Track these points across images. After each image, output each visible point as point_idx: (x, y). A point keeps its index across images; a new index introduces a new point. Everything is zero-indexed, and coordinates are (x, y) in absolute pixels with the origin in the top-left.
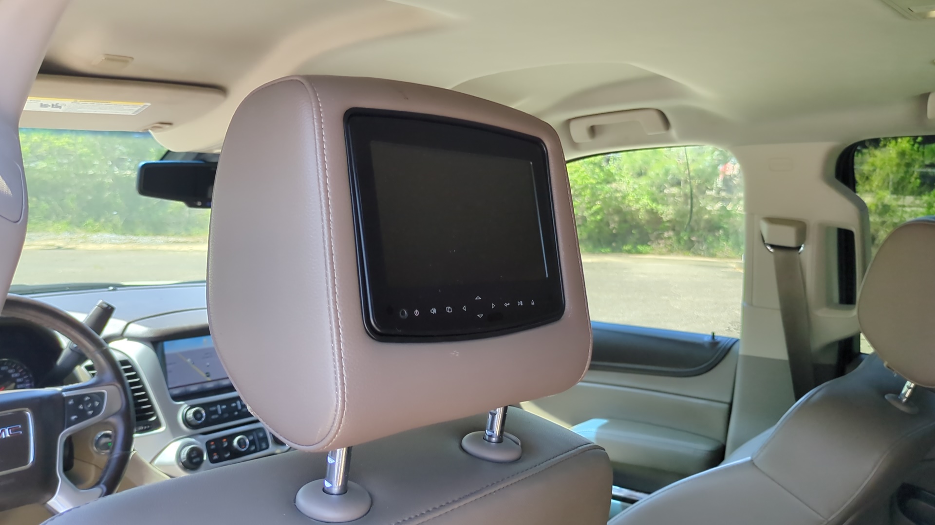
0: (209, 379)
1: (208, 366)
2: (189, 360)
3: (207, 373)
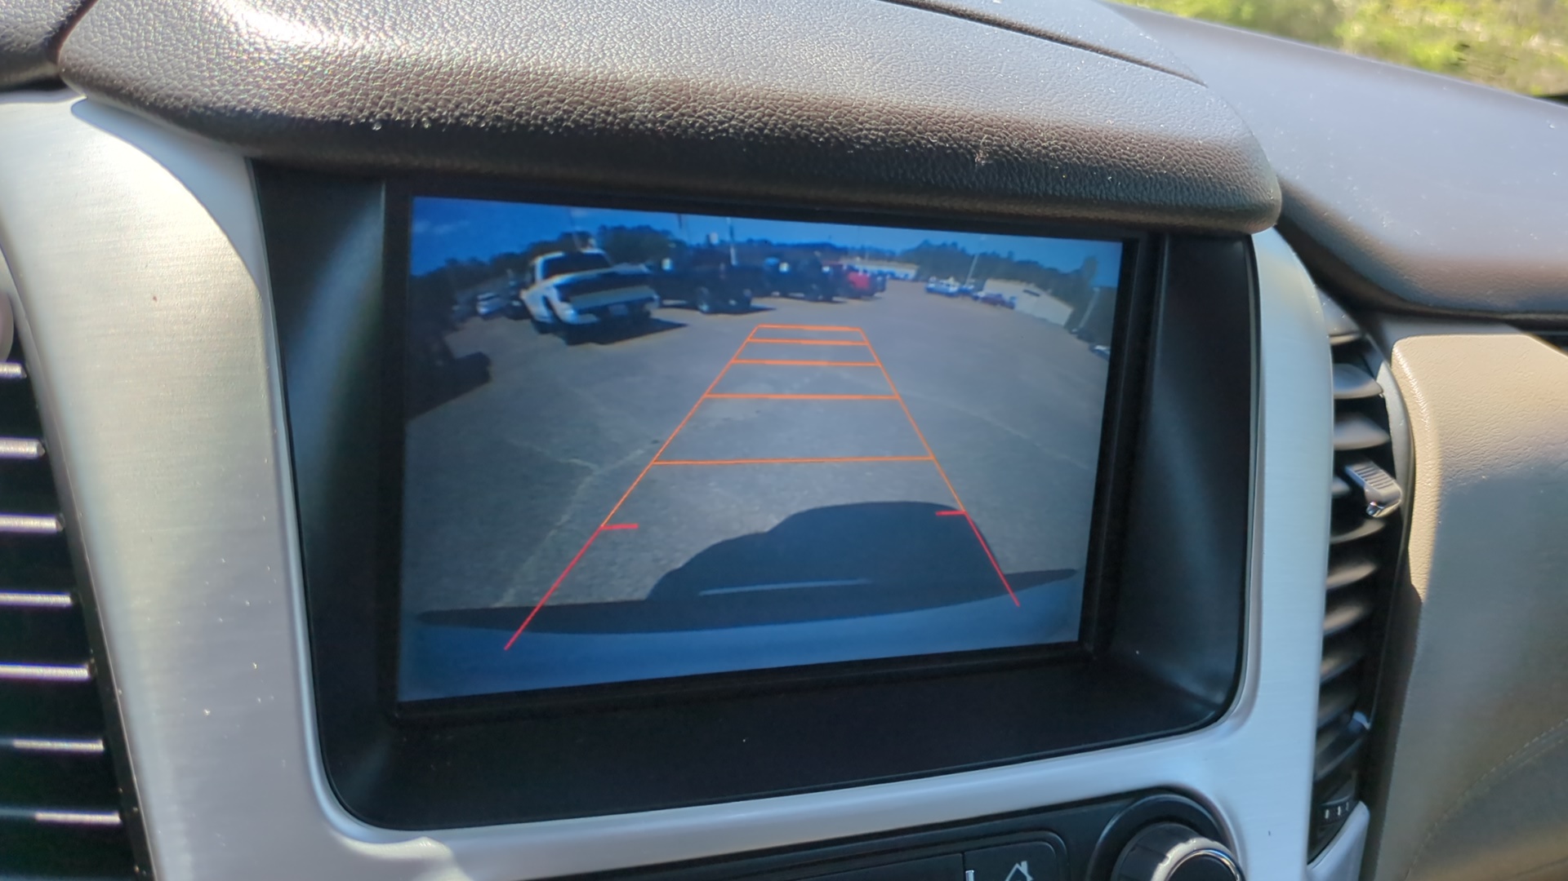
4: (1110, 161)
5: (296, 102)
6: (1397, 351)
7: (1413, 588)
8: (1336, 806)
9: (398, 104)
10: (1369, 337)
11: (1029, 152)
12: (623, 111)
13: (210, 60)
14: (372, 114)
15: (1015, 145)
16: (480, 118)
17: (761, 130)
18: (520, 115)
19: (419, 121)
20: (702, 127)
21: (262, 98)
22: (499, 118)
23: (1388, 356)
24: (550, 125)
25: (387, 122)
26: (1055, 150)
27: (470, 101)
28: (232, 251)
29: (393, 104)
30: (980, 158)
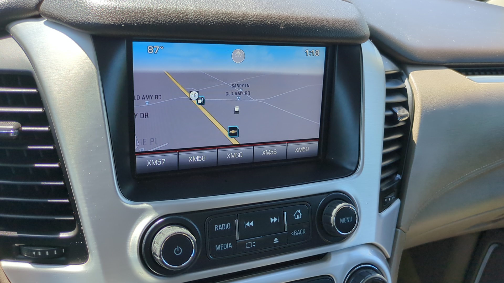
0: (234, 141)
1: (237, 112)
2: (194, 95)
3: (231, 129)
4: (318, 26)
5: (102, 20)
6: (411, 75)
7: (413, 141)
8: (389, 198)
9: (128, 19)
10: (402, 71)
11: (295, 24)
12: (186, 18)
13: (80, 10)
14: (122, 22)
15: (291, 23)
16: (149, 22)
17: (222, 22)
18: (159, 21)
19: (134, 23)
20: (207, 22)
21: (94, 19)
22: (154, 22)
23: (408, 77)
24: (167, 23)
25: (126, 24)
26: (302, 24)
27: (146, 18)
28: (89, 58)
29: (127, 19)
30: (282, 27)
